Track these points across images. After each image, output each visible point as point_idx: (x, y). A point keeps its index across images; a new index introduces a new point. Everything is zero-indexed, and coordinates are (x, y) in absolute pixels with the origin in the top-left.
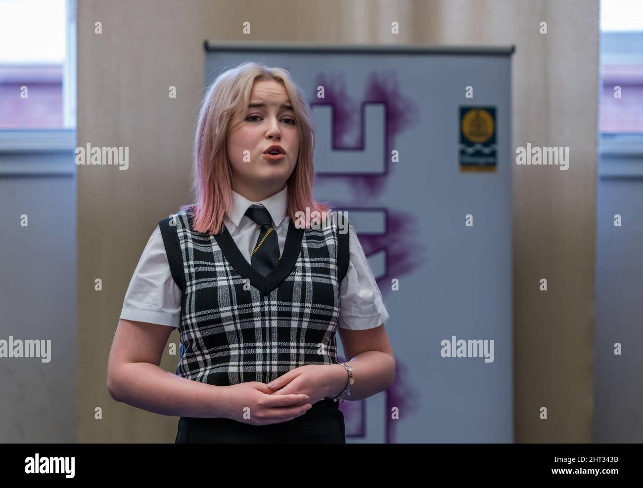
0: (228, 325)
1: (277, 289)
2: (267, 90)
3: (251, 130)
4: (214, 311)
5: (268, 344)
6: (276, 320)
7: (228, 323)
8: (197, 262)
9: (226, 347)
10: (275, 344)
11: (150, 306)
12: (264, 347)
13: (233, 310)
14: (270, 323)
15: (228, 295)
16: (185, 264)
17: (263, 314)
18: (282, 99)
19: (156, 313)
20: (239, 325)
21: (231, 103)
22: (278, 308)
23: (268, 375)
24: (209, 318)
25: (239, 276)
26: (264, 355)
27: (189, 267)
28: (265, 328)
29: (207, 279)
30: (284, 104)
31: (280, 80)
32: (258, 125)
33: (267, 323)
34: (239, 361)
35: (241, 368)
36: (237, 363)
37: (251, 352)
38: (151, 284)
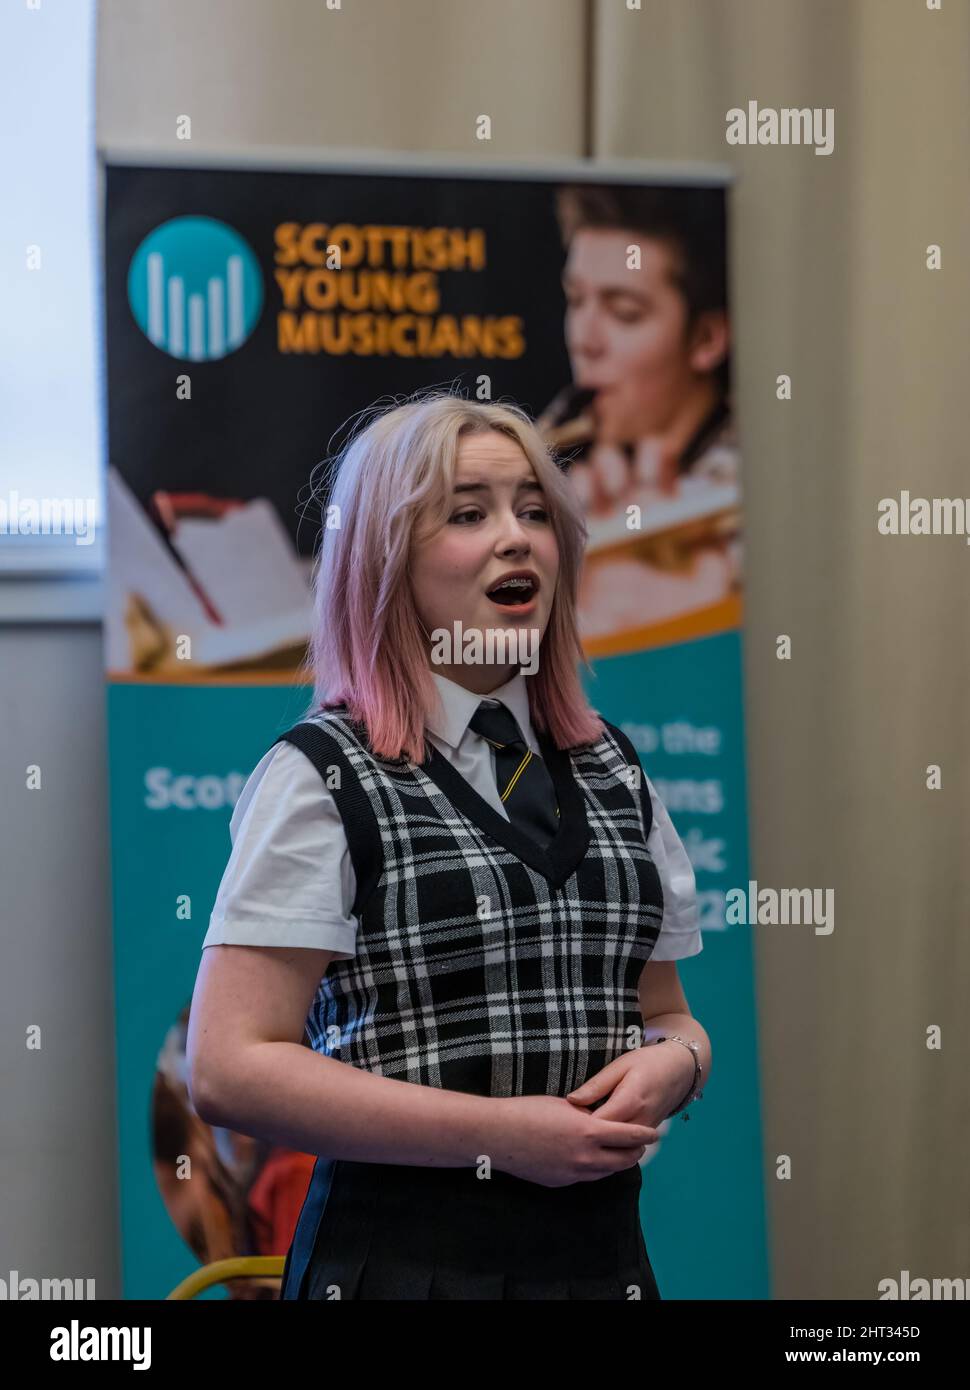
0: (493, 950)
1: (575, 874)
2: (486, 454)
3: (465, 544)
4: (468, 919)
5: (566, 991)
6: (579, 939)
7: (493, 946)
8: (413, 818)
9: (479, 999)
10: (578, 991)
11: (314, 913)
12: (560, 999)
13: (505, 919)
14: (569, 947)
15: (495, 886)
16: (383, 822)
17: (557, 927)
18: (519, 469)
19: (329, 928)
20: (513, 951)
21: (413, 490)
22: (583, 915)
23: (572, 1057)
24: (456, 935)
25: (502, 849)
26: (562, 1014)
27: (394, 827)
28: (560, 957)
29: (441, 853)
30: (525, 479)
31: (506, 431)
32: (476, 531)
33: (564, 945)
34: (514, 1029)
35: (520, 1044)
36: (508, 1035)
37: (535, 1009)
38: (307, 867)
